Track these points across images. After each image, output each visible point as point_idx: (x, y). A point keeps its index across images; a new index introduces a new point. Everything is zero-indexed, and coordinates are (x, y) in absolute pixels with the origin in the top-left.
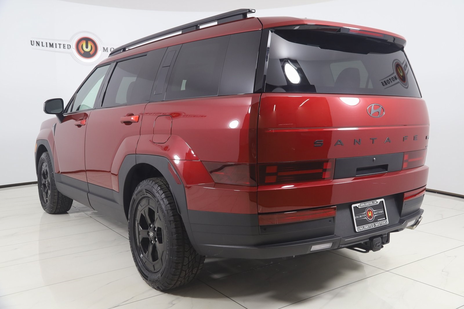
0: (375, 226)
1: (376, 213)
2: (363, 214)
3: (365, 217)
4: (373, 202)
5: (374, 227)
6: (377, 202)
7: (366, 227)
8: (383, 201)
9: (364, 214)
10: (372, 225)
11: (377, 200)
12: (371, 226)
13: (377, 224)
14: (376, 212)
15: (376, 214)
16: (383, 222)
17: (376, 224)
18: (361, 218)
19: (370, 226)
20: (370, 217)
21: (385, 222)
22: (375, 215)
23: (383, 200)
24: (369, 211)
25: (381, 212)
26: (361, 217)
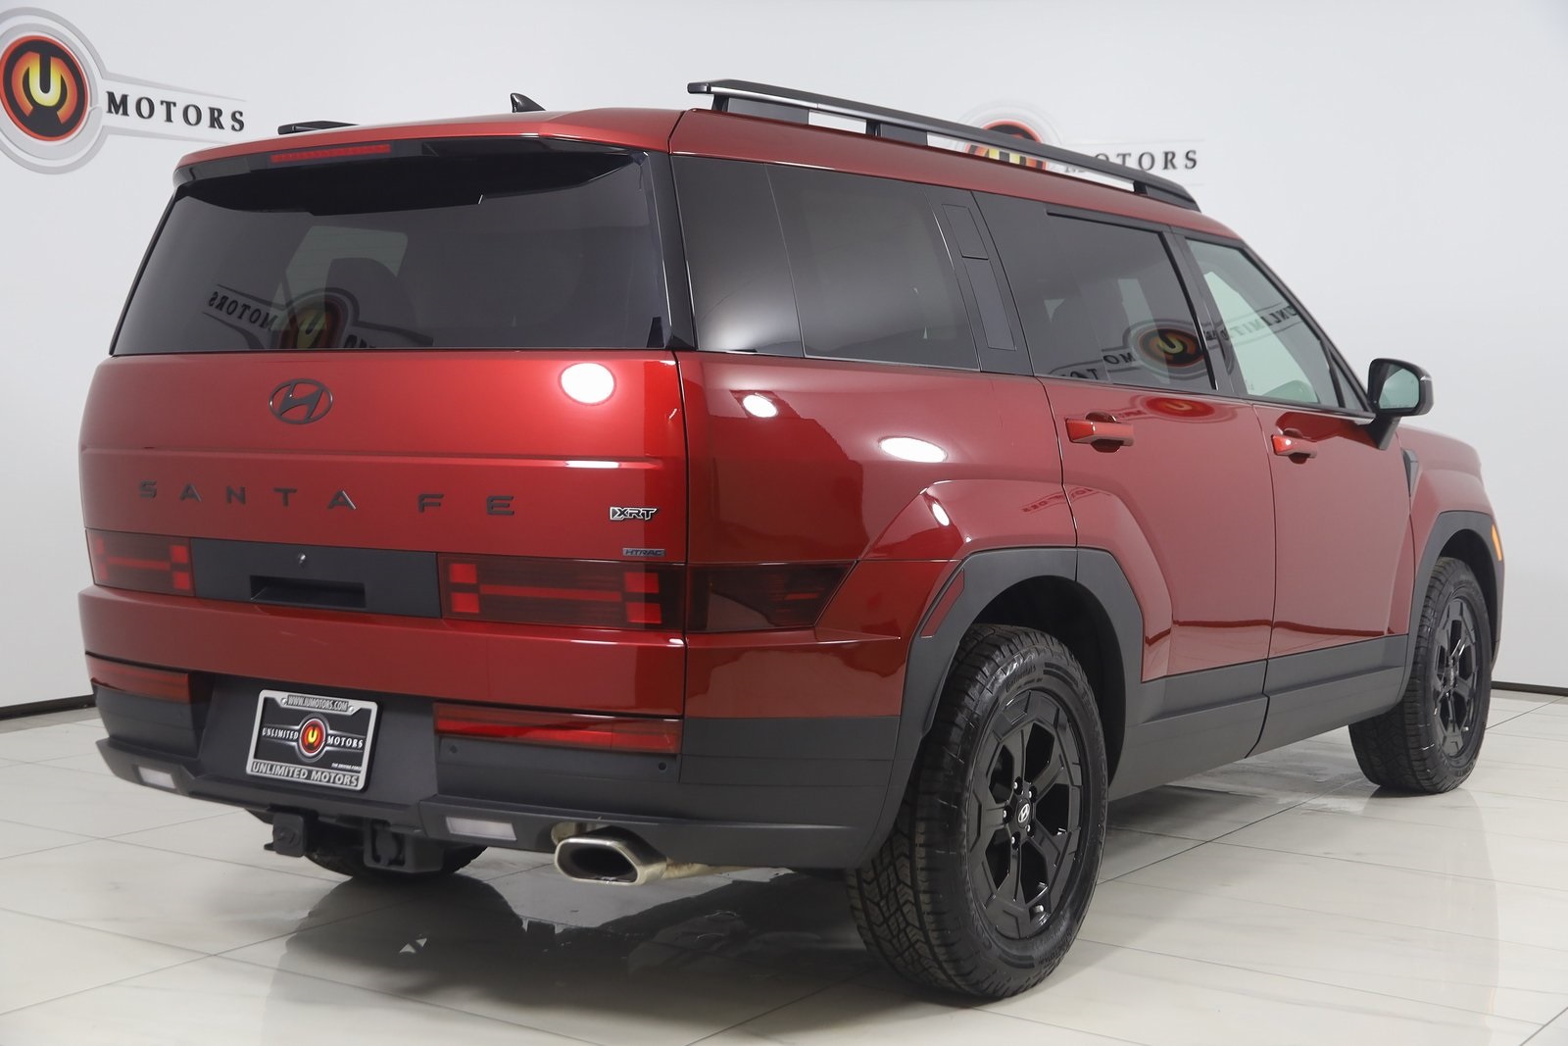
0: (308, 777)
1: (334, 740)
2: (291, 730)
3: (292, 740)
4: (333, 703)
5: (302, 779)
6: (348, 708)
7: (280, 771)
8: (369, 712)
9: (295, 731)
10: (300, 771)
11: (351, 702)
12: (296, 773)
13: (320, 777)
14: (335, 736)
15: (333, 745)
16: (344, 776)
17: (314, 773)
18: (281, 739)
19: (294, 772)
20: (310, 747)
21: (351, 782)
22: (329, 745)
23: (373, 706)
24: (314, 726)
25: (355, 745)
26: (280, 735)
